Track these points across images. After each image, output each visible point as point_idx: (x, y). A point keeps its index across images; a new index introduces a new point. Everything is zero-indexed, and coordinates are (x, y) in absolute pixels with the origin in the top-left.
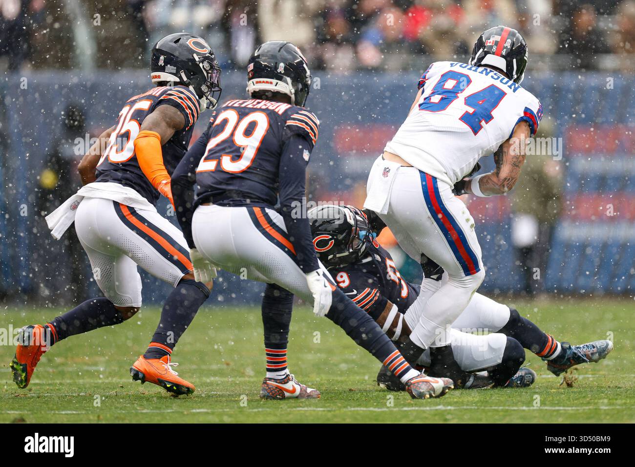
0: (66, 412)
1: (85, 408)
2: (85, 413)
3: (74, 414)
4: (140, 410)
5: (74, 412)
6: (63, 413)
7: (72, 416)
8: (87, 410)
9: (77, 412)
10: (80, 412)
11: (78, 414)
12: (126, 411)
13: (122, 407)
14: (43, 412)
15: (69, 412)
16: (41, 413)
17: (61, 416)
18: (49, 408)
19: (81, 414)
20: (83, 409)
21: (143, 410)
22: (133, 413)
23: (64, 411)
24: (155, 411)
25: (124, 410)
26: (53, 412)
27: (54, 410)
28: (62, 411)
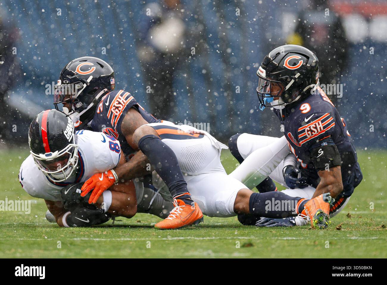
0: (287, 238)
1: (303, 235)
2: (303, 239)
3: (293, 240)
4: (349, 237)
5: (294, 238)
6: (285, 238)
7: (293, 241)
8: (305, 237)
9: (297, 238)
10: (299, 238)
11: (298, 240)
12: (338, 238)
13: (335, 234)
14: (268, 238)
15: (290, 238)
16: (266, 239)
17: (283, 241)
18: (273, 234)
19: (300, 239)
20: (302, 236)
21: (351, 237)
22: (343, 239)
23: (286, 237)
24: (362, 238)
25: (336, 237)
26: (276, 238)
27: (277, 236)
28: (284, 237)
